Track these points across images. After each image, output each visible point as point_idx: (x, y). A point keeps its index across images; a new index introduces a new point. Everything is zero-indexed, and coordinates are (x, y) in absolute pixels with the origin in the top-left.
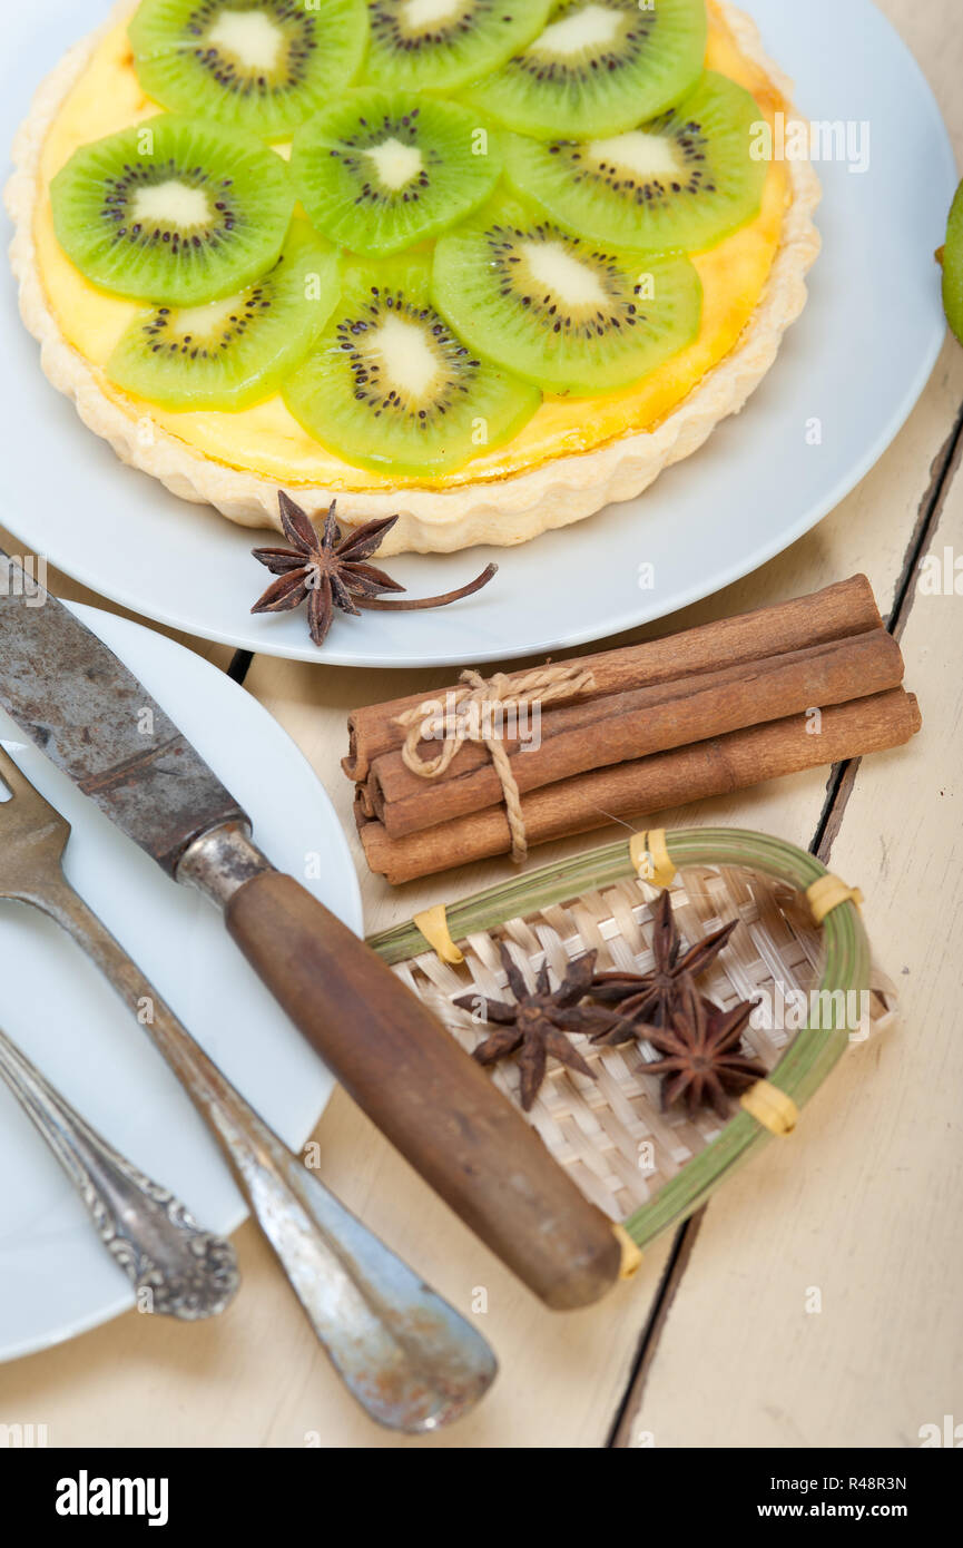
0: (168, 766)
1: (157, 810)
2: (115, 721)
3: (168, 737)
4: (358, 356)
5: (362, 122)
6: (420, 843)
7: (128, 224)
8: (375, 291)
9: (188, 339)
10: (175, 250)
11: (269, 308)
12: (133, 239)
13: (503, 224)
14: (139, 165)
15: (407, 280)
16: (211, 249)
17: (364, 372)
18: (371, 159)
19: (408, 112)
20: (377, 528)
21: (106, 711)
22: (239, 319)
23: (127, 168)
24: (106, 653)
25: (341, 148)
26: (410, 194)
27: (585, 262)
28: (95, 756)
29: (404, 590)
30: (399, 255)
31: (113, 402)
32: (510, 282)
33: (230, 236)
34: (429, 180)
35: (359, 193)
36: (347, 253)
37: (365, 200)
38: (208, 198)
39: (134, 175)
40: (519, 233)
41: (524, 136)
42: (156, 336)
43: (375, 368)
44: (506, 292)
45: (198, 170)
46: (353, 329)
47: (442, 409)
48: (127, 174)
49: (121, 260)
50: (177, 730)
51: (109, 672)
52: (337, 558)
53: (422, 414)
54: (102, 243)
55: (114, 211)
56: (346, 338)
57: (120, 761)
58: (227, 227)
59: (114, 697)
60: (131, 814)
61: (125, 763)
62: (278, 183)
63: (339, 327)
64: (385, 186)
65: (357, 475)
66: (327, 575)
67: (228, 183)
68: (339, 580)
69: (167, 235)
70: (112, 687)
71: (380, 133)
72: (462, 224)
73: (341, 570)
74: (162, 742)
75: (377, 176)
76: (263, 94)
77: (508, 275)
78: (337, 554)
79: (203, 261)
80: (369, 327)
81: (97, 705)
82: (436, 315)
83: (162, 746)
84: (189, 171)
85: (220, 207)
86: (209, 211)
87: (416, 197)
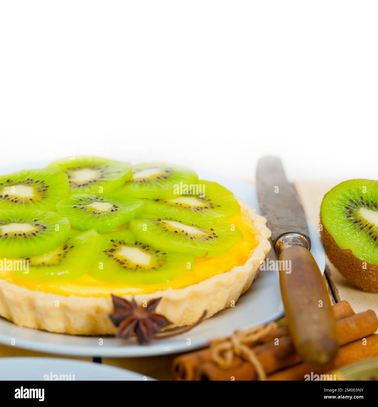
4: (117, 258)
5: (80, 200)
7: (2, 234)
8: (112, 241)
9: (43, 263)
10: (26, 237)
12: (6, 238)
15: (124, 237)
16: (41, 234)
17: (122, 262)
18: (91, 207)
19: (96, 196)
25: (76, 206)
32: (167, 228)
33: (47, 230)
38: (30, 224)
43: (125, 260)
44: (167, 231)
45: (21, 220)
53: (153, 268)
56: (108, 254)
58: (44, 228)
63: (104, 252)
64: (101, 211)
67: (36, 220)
71: (90, 201)
75: (96, 210)
76: (33, 202)
77: (164, 226)
79: (39, 238)
80: (116, 250)
82: (141, 244)
84: (17, 220)
85: (37, 225)
86: (34, 227)
87: (116, 210)
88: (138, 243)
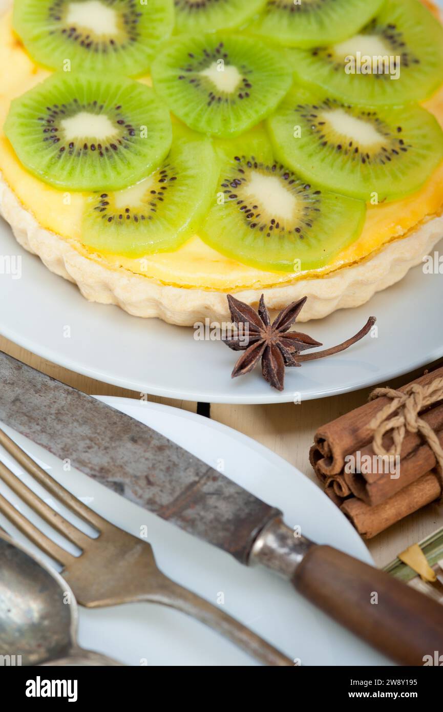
0: (211, 490)
1: (217, 520)
2: (163, 467)
3: (203, 470)
4: (242, 202)
5: (191, 56)
6: (388, 506)
7: (64, 143)
8: (237, 158)
9: (127, 210)
10: (101, 154)
11: (176, 181)
12: (71, 153)
13: (303, 103)
14: (56, 106)
15: (256, 148)
16: (126, 150)
17: (250, 210)
18: (206, 78)
19: (216, 45)
20: (296, 308)
21: (154, 462)
22: (157, 192)
23: (48, 109)
24: (138, 424)
25: (184, 73)
26: (243, 93)
27: (359, 118)
28: (160, 493)
29: (321, 344)
30: (247, 133)
31: (91, 259)
32: (325, 137)
33: (135, 140)
34: (250, 82)
35: (208, 99)
36: (215, 138)
37: (214, 103)
38: (110, 119)
39: (55, 112)
40: (315, 107)
41: (292, 48)
42: (105, 212)
43: (255, 207)
44: (325, 144)
45: (95, 103)
46: (232, 185)
47: (309, 225)
48: (50, 113)
49: (68, 167)
50: (207, 465)
51: (146, 436)
52: (277, 331)
53: (298, 230)
54: (53, 158)
55: (52, 137)
56: (230, 192)
57: (177, 494)
58: (130, 134)
59: (156, 451)
60: (201, 527)
61: (182, 494)
62: (152, 101)
63: (223, 185)
64: (223, 92)
65: (269, 277)
66: (274, 344)
67: (119, 108)
68: (282, 346)
69: (93, 146)
70: (152, 445)
71: (205, 60)
72: (282, 107)
73: (282, 339)
74: (201, 474)
75: (215, 86)
76: (116, 50)
77: (322, 134)
78: (277, 328)
79: (123, 159)
80: (243, 181)
81: (147, 459)
82: (282, 167)
83: (201, 478)
84: (89, 105)
85: (120, 122)
86: (115, 127)
87: (247, 95)
88: (278, 166)
